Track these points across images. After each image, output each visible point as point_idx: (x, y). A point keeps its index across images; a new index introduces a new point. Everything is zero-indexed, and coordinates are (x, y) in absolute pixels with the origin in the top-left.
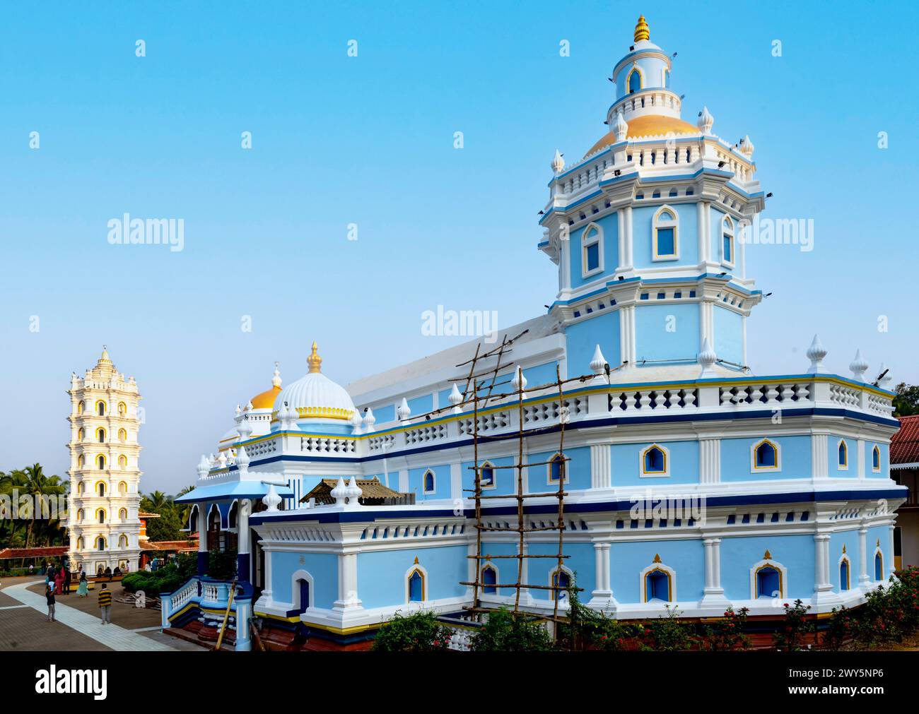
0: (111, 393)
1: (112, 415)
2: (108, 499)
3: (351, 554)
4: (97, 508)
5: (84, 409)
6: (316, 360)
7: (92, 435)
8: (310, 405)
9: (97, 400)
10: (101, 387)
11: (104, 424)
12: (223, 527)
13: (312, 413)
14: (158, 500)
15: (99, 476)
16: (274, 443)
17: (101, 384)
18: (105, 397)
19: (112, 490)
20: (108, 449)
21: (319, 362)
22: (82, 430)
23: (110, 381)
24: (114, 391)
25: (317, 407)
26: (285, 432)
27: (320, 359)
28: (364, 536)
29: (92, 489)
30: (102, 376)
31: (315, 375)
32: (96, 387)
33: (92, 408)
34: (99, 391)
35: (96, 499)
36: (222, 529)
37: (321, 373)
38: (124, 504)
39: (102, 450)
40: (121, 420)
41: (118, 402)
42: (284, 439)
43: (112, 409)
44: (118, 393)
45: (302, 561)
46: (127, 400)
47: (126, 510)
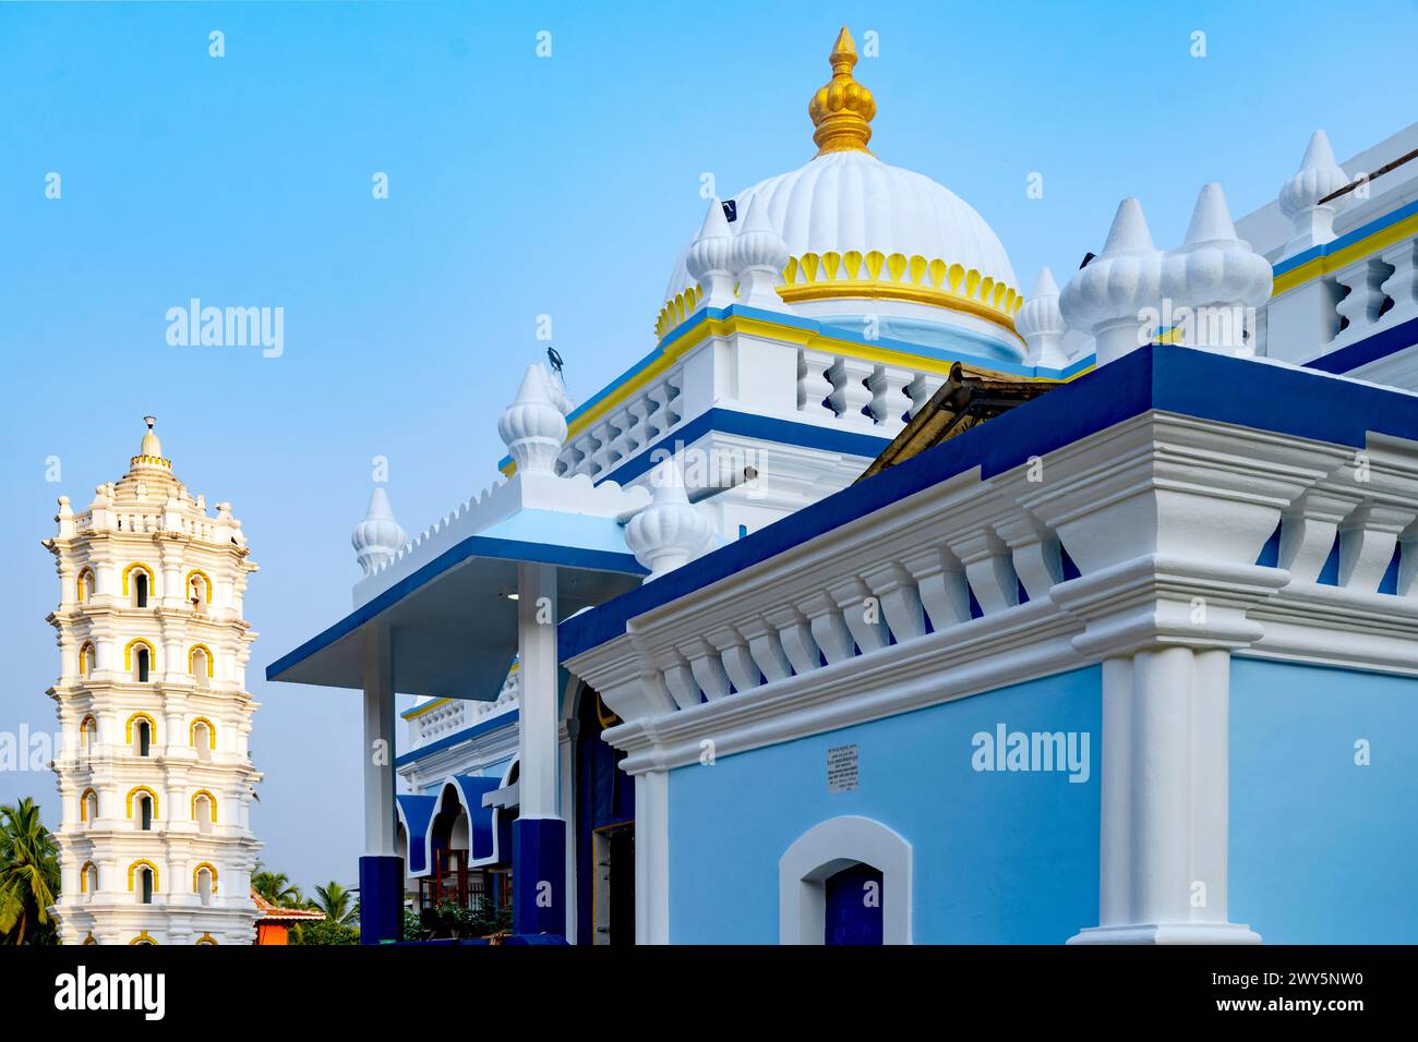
0: (165, 545)
1: (168, 604)
2: (163, 838)
3: (1200, 645)
4: (131, 861)
5: (93, 590)
6: (849, 102)
7: (115, 661)
8: (829, 243)
9: (126, 564)
10: (139, 529)
11: (148, 631)
12: (476, 856)
13: (840, 280)
14: (336, 906)
15: (134, 773)
16: (674, 392)
17: (138, 519)
18: (148, 557)
19: (174, 813)
20: (158, 700)
21: (866, 110)
22: (89, 647)
23: (163, 512)
24: (175, 538)
25: (864, 252)
26: (728, 313)
27: (866, 97)
28: (1271, 553)
29: (117, 810)
30: (142, 499)
31: (847, 158)
32: (125, 527)
33: (114, 586)
34: (132, 539)
35: (128, 838)
36: (473, 863)
37: (868, 151)
38: (208, 854)
39: (146, 703)
40: (196, 620)
41: (187, 570)
42: (719, 351)
43: (169, 590)
44: (187, 545)
45: (844, 768)
46: (215, 566)
47: (213, 870)
